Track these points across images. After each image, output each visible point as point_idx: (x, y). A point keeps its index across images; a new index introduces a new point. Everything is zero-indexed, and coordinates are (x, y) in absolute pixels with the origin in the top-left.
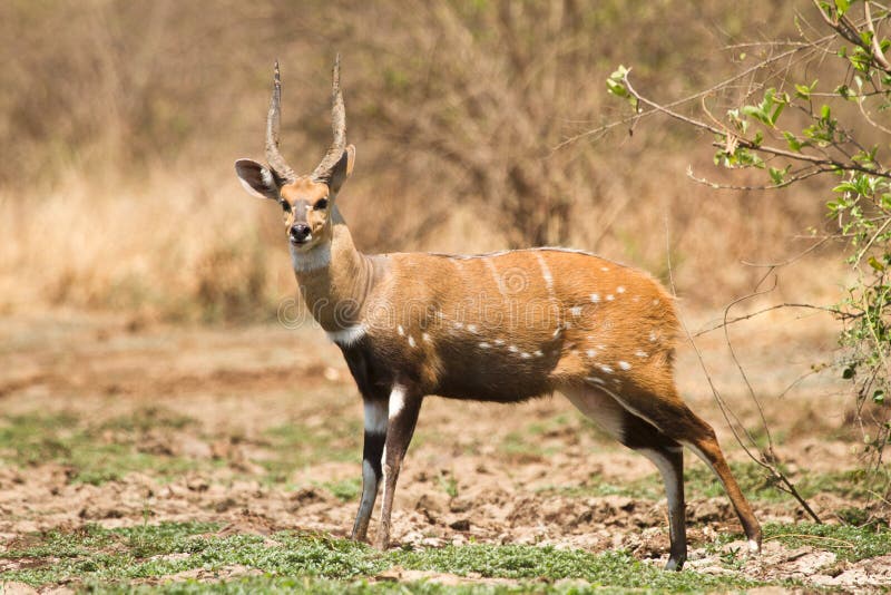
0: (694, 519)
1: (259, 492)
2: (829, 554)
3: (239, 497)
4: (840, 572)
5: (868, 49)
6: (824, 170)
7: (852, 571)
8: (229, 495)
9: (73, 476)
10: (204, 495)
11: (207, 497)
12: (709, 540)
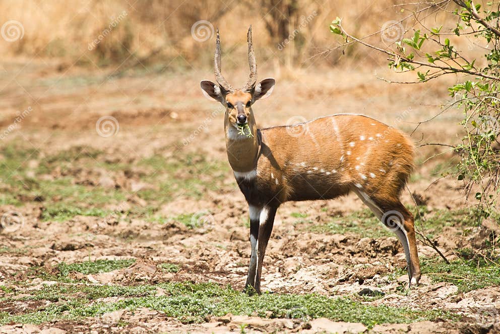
0: (379, 249)
1: (145, 226)
2: (454, 286)
3: (135, 229)
4: (460, 300)
5: (469, 9)
6: (447, 73)
7: (467, 299)
8: (129, 228)
9: (44, 210)
10: (116, 227)
11: (118, 229)
12: (389, 270)
